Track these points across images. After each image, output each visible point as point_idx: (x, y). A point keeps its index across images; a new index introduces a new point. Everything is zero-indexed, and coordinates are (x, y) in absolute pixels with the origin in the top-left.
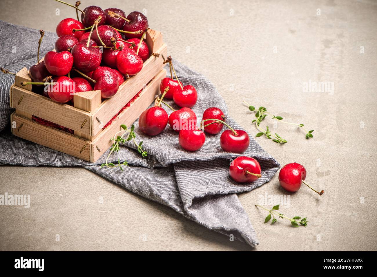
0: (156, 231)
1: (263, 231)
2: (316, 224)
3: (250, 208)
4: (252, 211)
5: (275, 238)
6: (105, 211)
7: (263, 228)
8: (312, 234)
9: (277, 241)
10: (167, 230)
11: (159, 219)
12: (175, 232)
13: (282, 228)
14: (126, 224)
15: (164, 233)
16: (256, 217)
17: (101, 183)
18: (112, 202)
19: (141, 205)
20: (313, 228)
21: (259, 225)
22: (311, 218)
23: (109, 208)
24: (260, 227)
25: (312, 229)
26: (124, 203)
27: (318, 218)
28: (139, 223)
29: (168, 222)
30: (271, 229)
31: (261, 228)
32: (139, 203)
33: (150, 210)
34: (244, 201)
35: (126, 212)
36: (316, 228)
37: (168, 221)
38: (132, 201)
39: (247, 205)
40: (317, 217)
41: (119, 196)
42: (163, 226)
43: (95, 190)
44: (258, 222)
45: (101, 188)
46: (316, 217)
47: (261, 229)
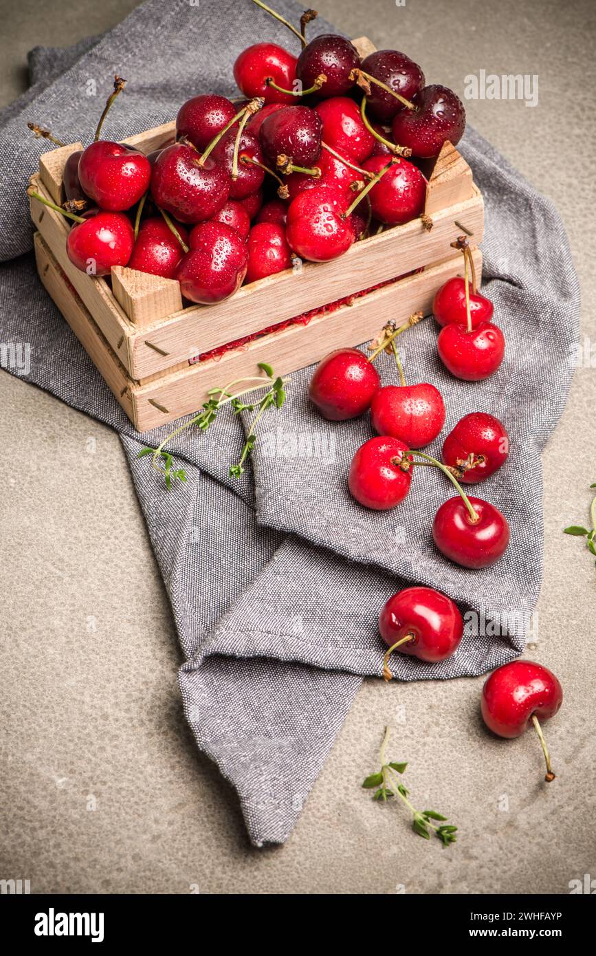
0: (116, 682)
1: (342, 806)
2: (475, 852)
3: (369, 729)
4: (366, 740)
5: (350, 839)
6: (60, 573)
7: (347, 798)
8: (440, 874)
9: (345, 851)
10: (141, 691)
11: (150, 654)
12: (152, 708)
13: (389, 821)
14: (73, 630)
15: (129, 695)
16: (359, 761)
17: (118, 492)
18: (96, 557)
19: (148, 594)
20: (457, 859)
21: (346, 785)
22: (480, 829)
23: (76, 570)
24: (344, 791)
25: (454, 860)
26: (119, 571)
27: (495, 837)
28: (102, 642)
29: (163, 672)
30: (361, 811)
31: (342, 796)
32: (148, 586)
33: (153, 618)
34: (373, 701)
35: (101, 599)
36: (467, 862)
37: (164, 670)
38: (138, 576)
39: (371, 717)
40: (497, 833)
41: (124, 548)
42: (144, 676)
43: (89, 507)
44: (351, 777)
45: (106, 506)
46: (495, 832)
47: (340, 798)
